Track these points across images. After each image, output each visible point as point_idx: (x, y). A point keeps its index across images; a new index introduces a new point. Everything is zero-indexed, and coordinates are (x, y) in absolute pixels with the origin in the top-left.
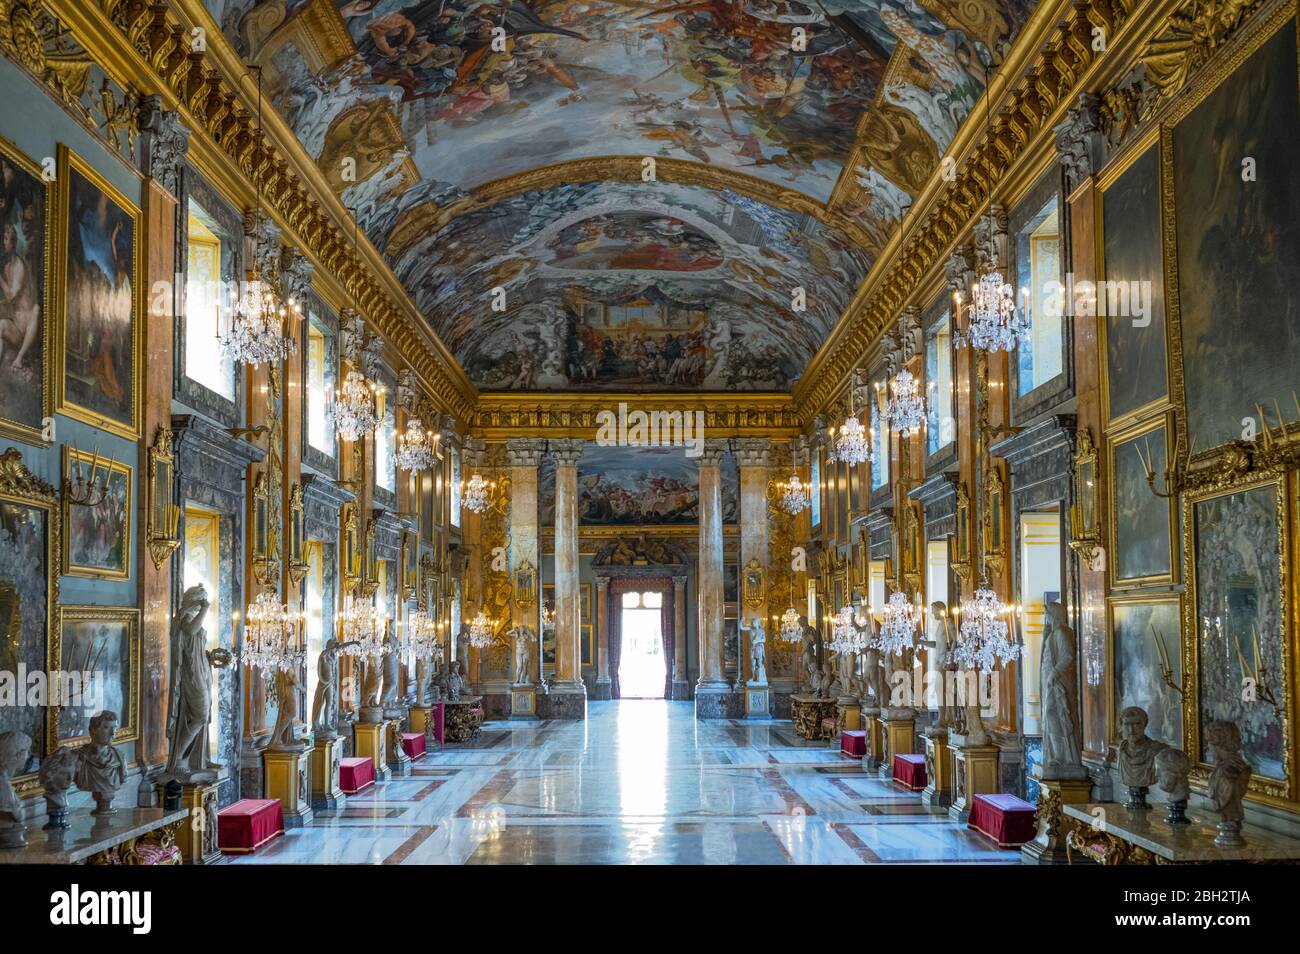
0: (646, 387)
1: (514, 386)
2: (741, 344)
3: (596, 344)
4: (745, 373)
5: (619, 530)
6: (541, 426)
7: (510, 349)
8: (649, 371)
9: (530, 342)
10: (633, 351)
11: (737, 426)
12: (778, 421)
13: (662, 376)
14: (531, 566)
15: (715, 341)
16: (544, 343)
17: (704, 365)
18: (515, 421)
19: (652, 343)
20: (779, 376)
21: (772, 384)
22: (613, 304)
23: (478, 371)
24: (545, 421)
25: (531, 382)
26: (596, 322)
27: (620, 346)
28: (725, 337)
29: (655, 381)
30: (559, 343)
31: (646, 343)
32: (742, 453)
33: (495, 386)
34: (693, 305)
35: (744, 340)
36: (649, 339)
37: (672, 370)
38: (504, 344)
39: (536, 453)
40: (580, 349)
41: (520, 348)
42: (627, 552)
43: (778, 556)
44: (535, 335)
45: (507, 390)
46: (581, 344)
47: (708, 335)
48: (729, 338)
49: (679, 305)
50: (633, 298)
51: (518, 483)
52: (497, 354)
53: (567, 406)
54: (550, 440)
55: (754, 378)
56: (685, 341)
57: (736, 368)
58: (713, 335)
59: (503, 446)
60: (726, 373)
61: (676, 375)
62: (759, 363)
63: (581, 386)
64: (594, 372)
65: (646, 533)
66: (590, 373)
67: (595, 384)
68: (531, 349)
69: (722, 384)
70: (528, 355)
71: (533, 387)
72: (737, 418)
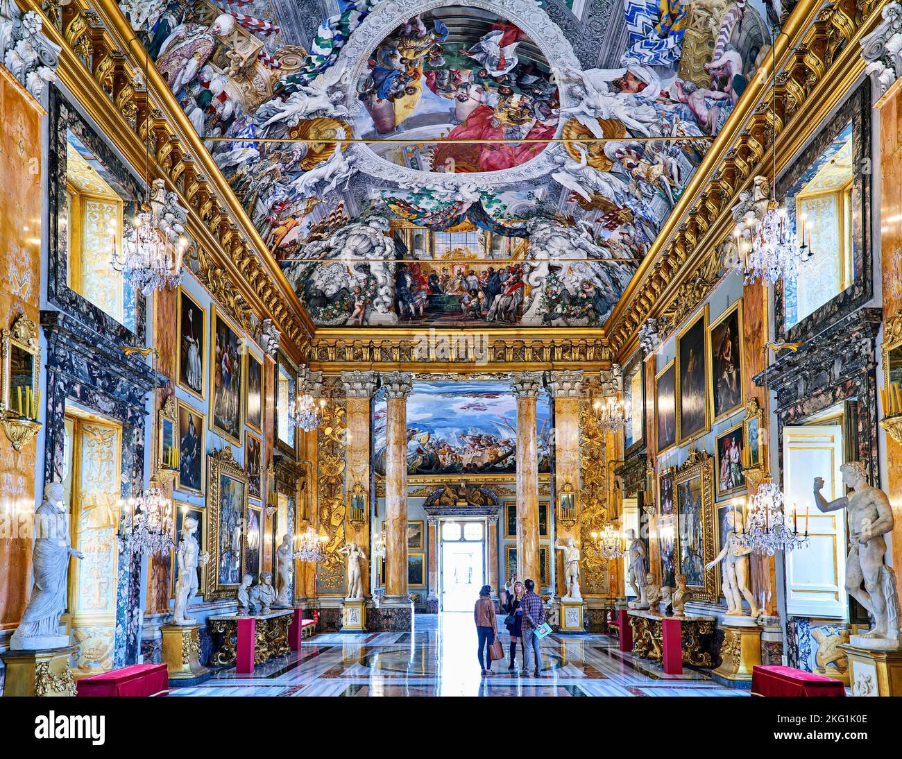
0: (468, 324)
1: (349, 323)
2: (557, 280)
3: (422, 279)
4: (559, 310)
5: (445, 478)
6: (373, 361)
7: (344, 285)
8: (472, 309)
9: (362, 276)
10: (457, 287)
11: (551, 360)
12: (590, 355)
13: (483, 313)
14: (363, 489)
15: (534, 275)
16: (374, 278)
17: (522, 302)
18: (349, 356)
19: (475, 278)
20: (591, 313)
21: (585, 320)
22: (438, 229)
23: (314, 307)
24: (377, 355)
25: (364, 319)
26: (423, 254)
27: (445, 282)
28: (543, 271)
29: (477, 318)
30: (388, 278)
31: (469, 278)
32: (557, 385)
33: (332, 322)
34: (516, 230)
35: (560, 274)
36: (472, 273)
37: (493, 308)
38: (337, 279)
39: (368, 385)
40: (408, 285)
41: (352, 283)
42: (452, 495)
43: (590, 481)
44: (365, 268)
45: (343, 325)
46: (408, 279)
47: (527, 269)
48: (547, 272)
49: (501, 230)
50: (457, 221)
51: (351, 413)
52: (332, 290)
53: (395, 342)
54: (381, 373)
55: (568, 316)
56: (505, 276)
57: (551, 305)
58: (532, 269)
59: (339, 379)
60: (542, 310)
61: (496, 312)
62: (574, 300)
63: (410, 323)
64: (421, 309)
65: (466, 481)
66: (417, 310)
67: (423, 322)
68: (363, 284)
69: (538, 320)
70: (361, 292)
71: (365, 324)
72: (552, 353)
